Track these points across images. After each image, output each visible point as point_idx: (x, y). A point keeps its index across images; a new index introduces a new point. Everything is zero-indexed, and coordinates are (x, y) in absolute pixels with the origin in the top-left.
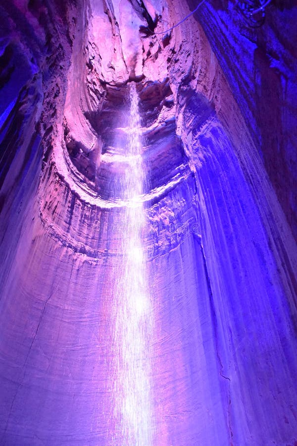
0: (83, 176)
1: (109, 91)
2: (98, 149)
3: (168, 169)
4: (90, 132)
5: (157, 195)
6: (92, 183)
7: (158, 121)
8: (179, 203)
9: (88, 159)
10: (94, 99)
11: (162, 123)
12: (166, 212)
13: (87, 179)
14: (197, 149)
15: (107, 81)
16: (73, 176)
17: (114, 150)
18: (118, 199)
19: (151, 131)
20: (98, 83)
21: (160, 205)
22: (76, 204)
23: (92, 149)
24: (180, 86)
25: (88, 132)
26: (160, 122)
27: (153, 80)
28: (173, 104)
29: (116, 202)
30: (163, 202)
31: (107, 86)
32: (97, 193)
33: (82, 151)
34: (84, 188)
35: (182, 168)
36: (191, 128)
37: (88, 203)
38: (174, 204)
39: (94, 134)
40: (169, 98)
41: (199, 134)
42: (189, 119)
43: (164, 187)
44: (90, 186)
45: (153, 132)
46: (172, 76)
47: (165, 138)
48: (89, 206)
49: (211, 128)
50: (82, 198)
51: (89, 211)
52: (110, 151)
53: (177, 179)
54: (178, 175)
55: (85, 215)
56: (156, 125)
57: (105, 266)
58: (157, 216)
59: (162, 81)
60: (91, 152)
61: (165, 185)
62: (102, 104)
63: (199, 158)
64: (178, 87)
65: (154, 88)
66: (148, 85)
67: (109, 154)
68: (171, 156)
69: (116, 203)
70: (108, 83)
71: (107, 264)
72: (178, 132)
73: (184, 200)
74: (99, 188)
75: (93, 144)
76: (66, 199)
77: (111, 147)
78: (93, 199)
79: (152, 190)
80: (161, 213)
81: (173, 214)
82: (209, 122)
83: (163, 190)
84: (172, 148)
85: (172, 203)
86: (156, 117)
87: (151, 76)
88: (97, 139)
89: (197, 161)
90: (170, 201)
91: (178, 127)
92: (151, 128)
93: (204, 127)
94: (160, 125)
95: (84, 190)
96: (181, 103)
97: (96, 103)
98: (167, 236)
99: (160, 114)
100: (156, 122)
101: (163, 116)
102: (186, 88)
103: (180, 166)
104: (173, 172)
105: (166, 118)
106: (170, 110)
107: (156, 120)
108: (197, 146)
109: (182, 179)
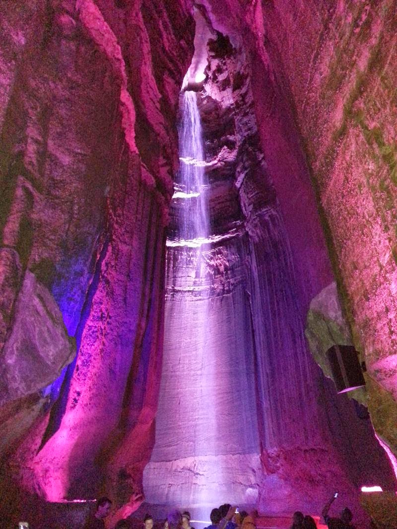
5: (215, 241)
7: (218, 159)
11: (221, 162)
12: (222, 260)
19: (210, 166)
24: (245, 142)
26: (219, 161)
27: (213, 98)
28: (235, 148)
30: (219, 249)
35: (238, 224)
36: (253, 201)
38: (229, 255)
40: (231, 138)
41: (260, 212)
45: (212, 169)
47: (223, 182)
49: (270, 213)
53: (233, 233)
54: (234, 229)
56: (216, 162)
57: (173, 300)
58: (214, 260)
59: (224, 107)
61: (223, 235)
64: (243, 140)
65: (214, 107)
66: (208, 101)
68: (228, 204)
71: (174, 299)
72: (238, 185)
73: (238, 256)
79: (211, 236)
80: (217, 260)
81: (227, 264)
82: (270, 208)
83: (220, 239)
84: (230, 195)
85: (228, 254)
86: (217, 154)
91: (238, 180)
92: (210, 164)
93: (265, 210)
94: (219, 163)
98: (221, 281)
99: (220, 152)
100: (215, 159)
101: (223, 154)
102: (251, 150)
103: (237, 222)
104: (230, 224)
105: (226, 158)
106: (231, 153)
107: (216, 157)
108: (256, 222)
109: (237, 235)
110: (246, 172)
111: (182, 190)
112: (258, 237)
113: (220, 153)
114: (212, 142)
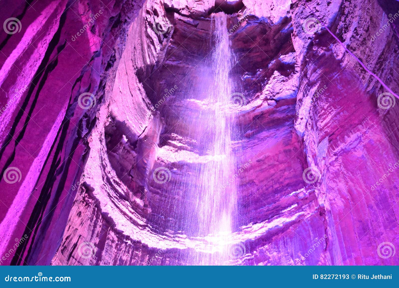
0: (125, 188)
1: (178, 26)
2: (153, 137)
3: (276, 191)
4: (143, 105)
5: (252, 236)
6: (138, 201)
7: (262, 97)
8: (292, 261)
9: (135, 154)
10: (152, 43)
11: (269, 101)
13: (131, 193)
14: (336, 172)
15: (176, 6)
16: (108, 188)
17: (180, 141)
18: (182, 234)
19: (248, 113)
20: (161, 11)
21: (256, 256)
22: (109, 239)
23: (142, 136)
24: (311, 45)
25: (139, 105)
26: (266, 99)
27: (258, 14)
28: (294, 72)
29: (177, 239)
30: (261, 252)
31: (176, 15)
32: (145, 220)
33: (126, 140)
34: (125, 209)
35: (301, 196)
36: (328, 130)
37: (128, 238)
39: (149, 109)
40: (287, 59)
41: (342, 146)
42: (324, 114)
43: (267, 224)
44: (135, 206)
45: (252, 115)
46: (298, 22)
47: (272, 131)
48: (129, 242)
49: (367, 141)
50: (119, 227)
51: (128, 253)
52: (173, 142)
53: (291, 213)
54: (293, 206)
55: (121, 260)
56: (258, 102)
59: (276, 21)
60: (141, 140)
61: (269, 222)
62: (165, 50)
63: (340, 191)
64: (307, 45)
65: (259, 29)
66: (248, 23)
67: (172, 148)
68: (282, 167)
69: (178, 242)
70: (178, 11)
72: (300, 127)
74: (150, 210)
75: (144, 126)
76: (93, 231)
77: (175, 135)
78: (138, 230)
79: (244, 227)
82: (364, 130)
83: (264, 230)
84: (285, 151)
85: (280, 258)
86: (260, 89)
87: (257, 8)
88: (152, 116)
89: (335, 194)
90: (275, 254)
91: (300, 117)
92: (248, 108)
93: (353, 136)
94: (265, 104)
95: (125, 214)
96: (312, 79)
97: (155, 49)
99: (267, 84)
100: (258, 97)
101: (273, 88)
102: (322, 52)
103: (299, 191)
104: (284, 200)
105: (278, 93)
106: (287, 81)
107: (259, 94)
108: (336, 167)
109: (300, 216)
110: (314, 89)
111: (189, 148)
112: (342, 196)
113: (267, 86)
114: (254, 73)
